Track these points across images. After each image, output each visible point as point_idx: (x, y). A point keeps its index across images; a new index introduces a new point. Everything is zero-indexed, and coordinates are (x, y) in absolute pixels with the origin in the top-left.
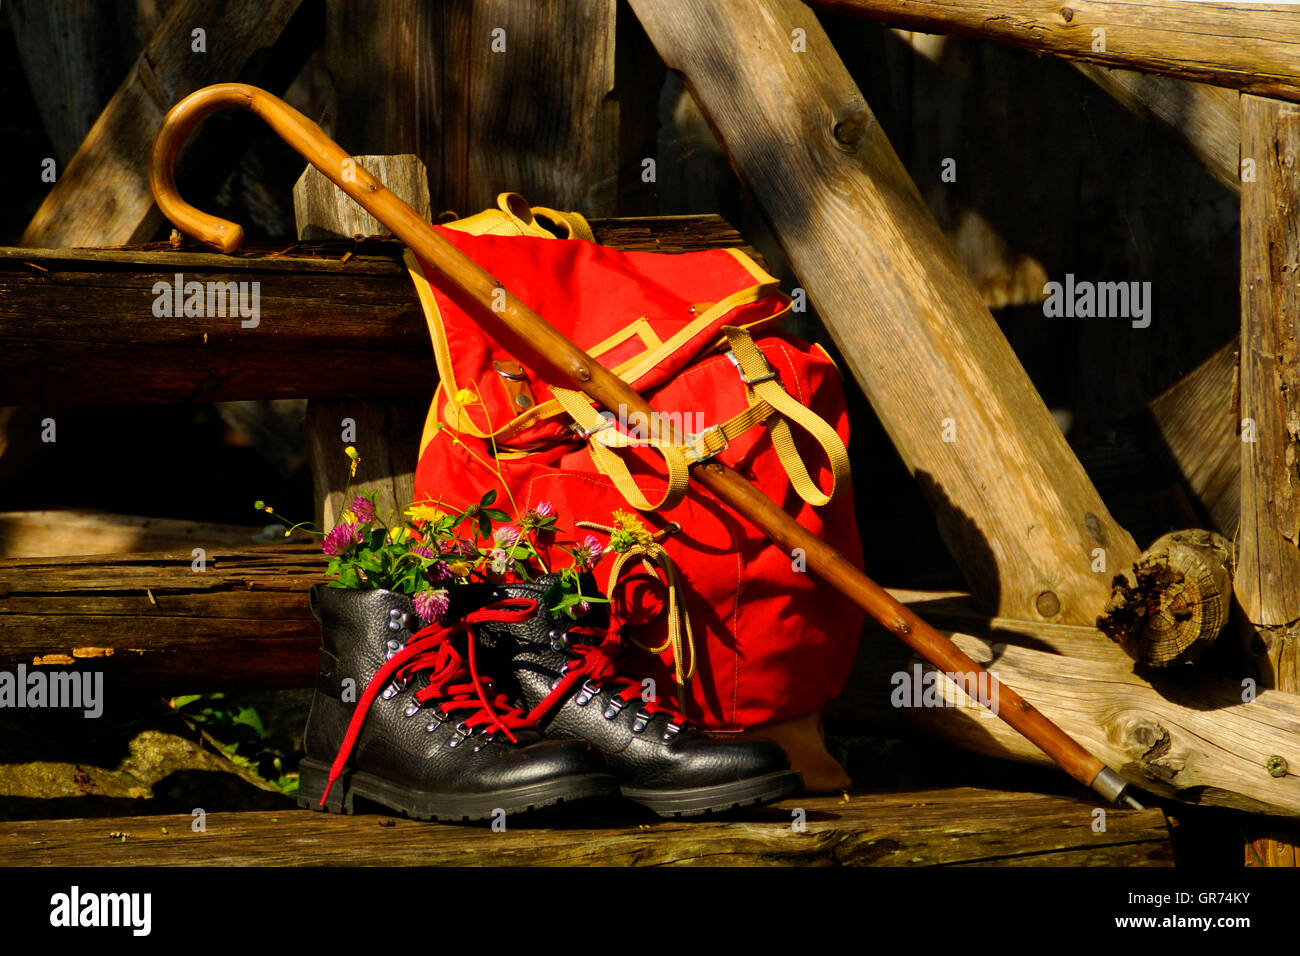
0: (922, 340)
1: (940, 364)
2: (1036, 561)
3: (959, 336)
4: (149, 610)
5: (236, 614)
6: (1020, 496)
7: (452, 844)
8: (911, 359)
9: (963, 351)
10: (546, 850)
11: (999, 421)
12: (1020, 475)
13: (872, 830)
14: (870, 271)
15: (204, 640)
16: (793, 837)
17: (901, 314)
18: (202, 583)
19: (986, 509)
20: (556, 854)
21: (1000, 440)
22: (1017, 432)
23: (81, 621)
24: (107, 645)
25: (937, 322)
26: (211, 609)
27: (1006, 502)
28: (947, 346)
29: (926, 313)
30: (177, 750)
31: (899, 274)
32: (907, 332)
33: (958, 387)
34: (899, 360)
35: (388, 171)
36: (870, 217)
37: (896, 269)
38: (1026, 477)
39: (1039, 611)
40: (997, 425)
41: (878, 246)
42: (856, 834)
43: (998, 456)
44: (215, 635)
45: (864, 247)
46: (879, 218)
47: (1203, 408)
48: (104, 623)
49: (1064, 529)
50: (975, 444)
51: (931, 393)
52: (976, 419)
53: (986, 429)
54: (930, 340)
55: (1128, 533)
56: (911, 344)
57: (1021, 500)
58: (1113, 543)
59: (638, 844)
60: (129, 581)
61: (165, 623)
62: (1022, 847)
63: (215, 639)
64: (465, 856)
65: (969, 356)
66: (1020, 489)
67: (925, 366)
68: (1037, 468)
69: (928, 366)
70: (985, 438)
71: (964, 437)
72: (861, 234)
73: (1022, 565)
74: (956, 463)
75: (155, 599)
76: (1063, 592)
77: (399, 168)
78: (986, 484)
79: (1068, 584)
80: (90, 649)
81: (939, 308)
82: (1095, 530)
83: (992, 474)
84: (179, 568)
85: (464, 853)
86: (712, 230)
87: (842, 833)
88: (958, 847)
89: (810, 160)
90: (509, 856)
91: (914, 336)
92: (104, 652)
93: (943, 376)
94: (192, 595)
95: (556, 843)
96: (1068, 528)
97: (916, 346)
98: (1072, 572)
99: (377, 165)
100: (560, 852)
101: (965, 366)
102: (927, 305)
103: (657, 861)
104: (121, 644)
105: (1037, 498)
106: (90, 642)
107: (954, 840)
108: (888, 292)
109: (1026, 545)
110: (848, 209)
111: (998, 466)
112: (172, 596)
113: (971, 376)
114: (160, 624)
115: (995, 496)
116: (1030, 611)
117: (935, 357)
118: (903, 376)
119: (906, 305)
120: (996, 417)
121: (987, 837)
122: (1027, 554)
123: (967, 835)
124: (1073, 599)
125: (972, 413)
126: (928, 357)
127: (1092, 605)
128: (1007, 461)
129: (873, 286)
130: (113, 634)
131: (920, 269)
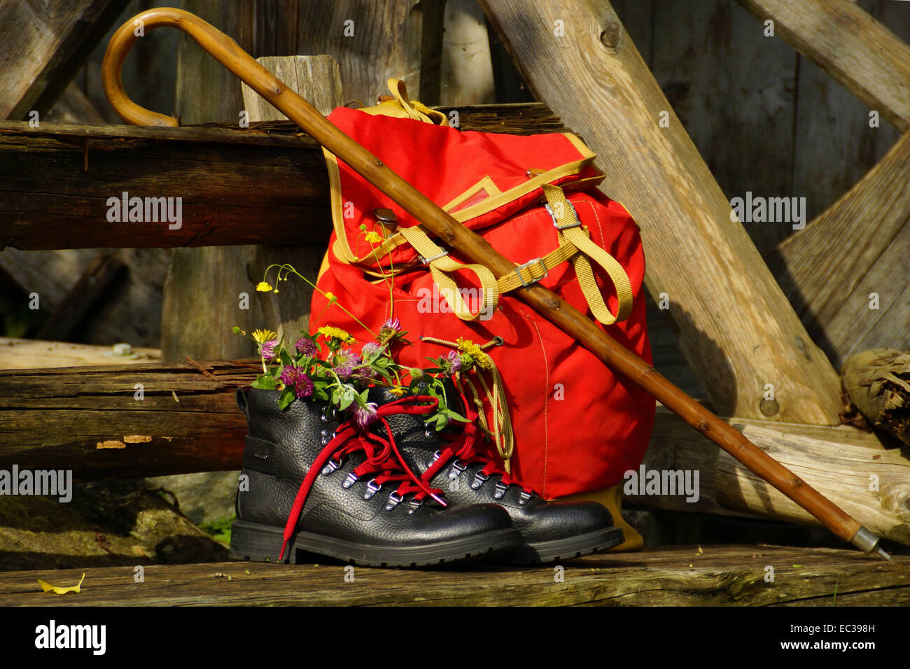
0: (670, 201)
1: (685, 220)
2: (760, 374)
3: (699, 197)
4: (175, 407)
5: (233, 411)
6: (748, 322)
7: (468, 582)
8: (661, 216)
9: (703, 210)
10: (535, 586)
11: (731, 263)
12: (748, 306)
13: (751, 573)
14: (628, 146)
15: (212, 430)
16: (702, 578)
17: (653, 180)
18: (209, 386)
19: (720, 333)
20: (542, 589)
21: (732, 279)
22: (745, 272)
23: (129, 415)
24: (147, 433)
25: (682, 186)
26: (216, 407)
27: (736, 327)
28: (690, 205)
29: (674, 180)
30: (165, 517)
31: (653, 149)
32: (658, 195)
33: (699, 238)
34: (652, 216)
35: (313, 68)
36: (629, 105)
37: (650, 145)
38: (753, 307)
39: (762, 412)
40: (730, 267)
41: (636, 127)
42: (742, 576)
43: (731, 292)
44: (219, 427)
45: (624, 127)
46: (636, 105)
47: (815, 254)
48: (144, 416)
49: (782, 347)
50: (712, 281)
51: (677, 242)
52: (712, 262)
53: (721, 270)
54: (678, 201)
55: (822, 352)
56: (661, 204)
57: (749, 325)
58: (815, 359)
59: (595, 583)
60: (159, 384)
61: (186, 417)
62: (851, 586)
63: (219, 430)
64: (482, 591)
65: (707, 214)
66: (749, 317)
67: (672, 221)
68: (761, 301)
69: (675, 220)
70: (721, 277)
71: (703, 276)
72: (622, 117)
73: (748, 376)
74: (696, 296)
75: (179, 399)
76: (781, 397)
77: (320, 65)
78: (720, 313)
79: (786, 391)
80: (136, 437)
81: (684, 176)
82: (803, 348)
83: (726, 305)
84: (190, 375)
85: (481, 588)
86: (539, 114)
87: (734, 575)
88: (809, 586)
89: (581, 59)
90: (511, 591)
91: (664, 198)
92: (145, 439)
93: (687, 229)
94: (202, 395)
95: (541, 581)
96: (786, 348)
97: (665, 205)
98: (789, 381)
99: (305, 64)
100: (545, 588)
101: (705, 221)
102: (675, 173)
103: (610, 595)
104: (156, 432)
105: (762, 325)
106: (136, 431)
107: (807, 580)
108: (643, 164)
109: (752, 360)
110: (611, 98)
111: (730, 299)
112: (189, 396)
113: (709, 230)
114: (182, 418)
115: (727, 322)
116: (754, 412)
117: (681, 214)
118: (654, 228)
119: (657, 173)
120: (729, 261)
121: (828, 579)
122: (753, 368)
123: (814, 577)
124: (790, 402)
125: (710, 258)
126: (675, 214)
127: (805, 407)
128: (738, 295)
129: (631, 158)
130: (151, 425)
131: (669, 145)
